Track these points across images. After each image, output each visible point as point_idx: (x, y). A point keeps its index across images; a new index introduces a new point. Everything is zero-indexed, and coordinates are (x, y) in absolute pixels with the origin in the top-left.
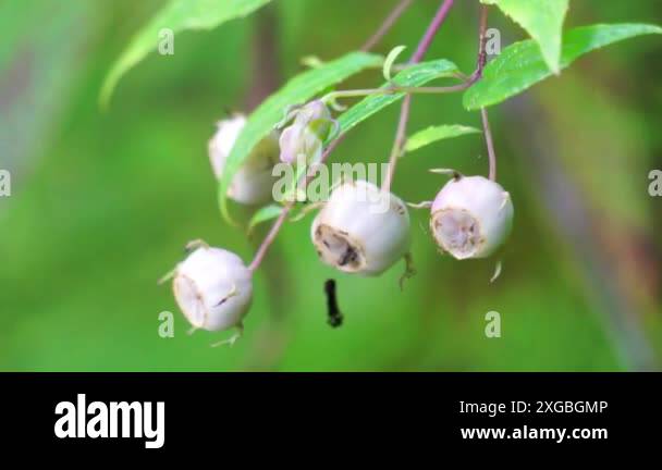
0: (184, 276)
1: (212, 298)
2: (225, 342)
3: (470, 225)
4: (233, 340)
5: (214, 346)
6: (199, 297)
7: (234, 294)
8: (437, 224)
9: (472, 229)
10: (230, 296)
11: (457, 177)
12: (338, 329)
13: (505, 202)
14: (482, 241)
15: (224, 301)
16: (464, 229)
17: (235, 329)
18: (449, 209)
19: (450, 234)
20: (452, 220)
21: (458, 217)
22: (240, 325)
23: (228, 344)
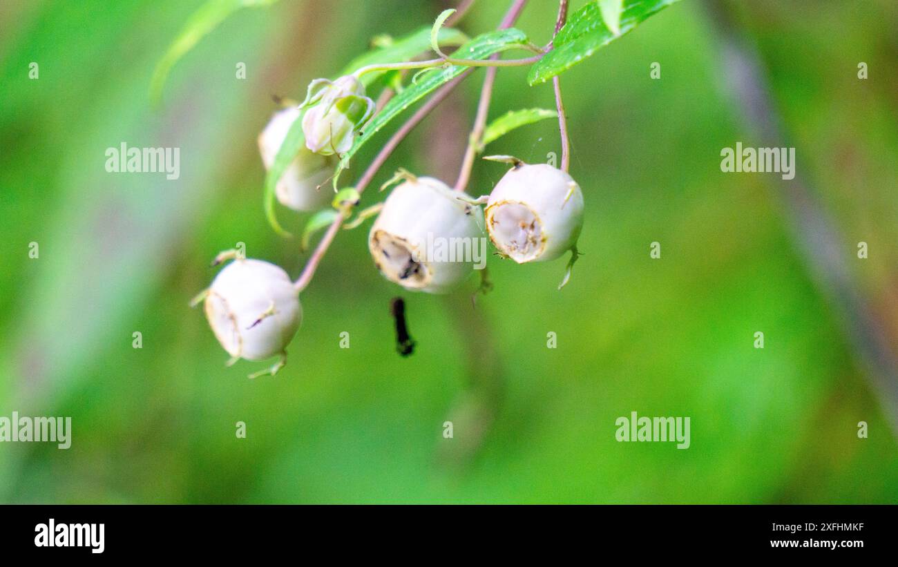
0: (216, 294)
1: (246, 319)
2: (265, 372)
3: (530, 222)
4: (274, 370)
5: (252, 376)
6: (232, 318)
7: (271, 314)
8: (493, 222)
9: (532, 227)
10: (266, 316)
11: (517, 164)
12: (411, 358)
13: (570, 191)
14: (543, 241)
15: (259, 321)
16: (524, 227)
17: (279, 357)
18: (505, 203)
19: (509, 233)
20: (509, 216)
21: (517, 212)
22: (282, 351)
23: (269, 374)
